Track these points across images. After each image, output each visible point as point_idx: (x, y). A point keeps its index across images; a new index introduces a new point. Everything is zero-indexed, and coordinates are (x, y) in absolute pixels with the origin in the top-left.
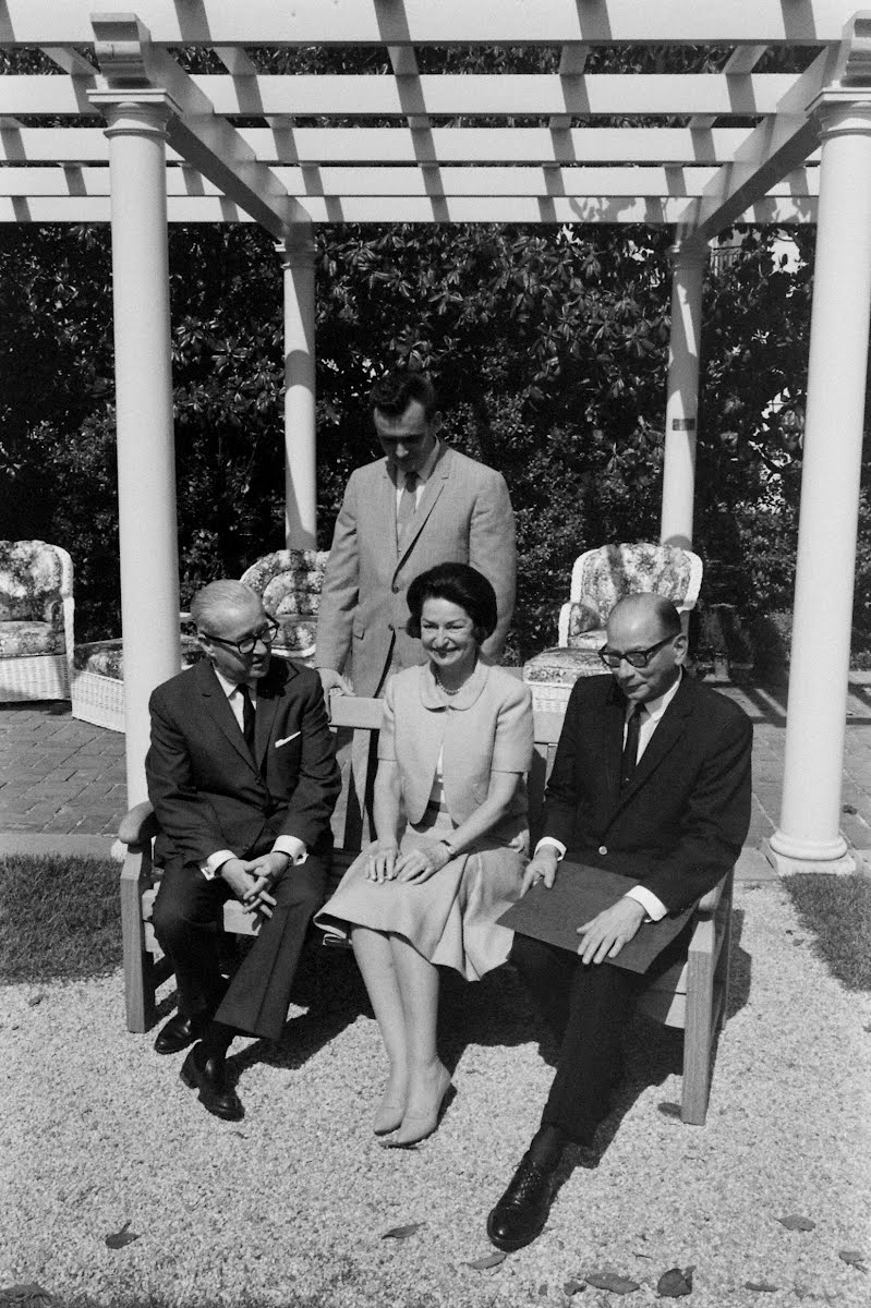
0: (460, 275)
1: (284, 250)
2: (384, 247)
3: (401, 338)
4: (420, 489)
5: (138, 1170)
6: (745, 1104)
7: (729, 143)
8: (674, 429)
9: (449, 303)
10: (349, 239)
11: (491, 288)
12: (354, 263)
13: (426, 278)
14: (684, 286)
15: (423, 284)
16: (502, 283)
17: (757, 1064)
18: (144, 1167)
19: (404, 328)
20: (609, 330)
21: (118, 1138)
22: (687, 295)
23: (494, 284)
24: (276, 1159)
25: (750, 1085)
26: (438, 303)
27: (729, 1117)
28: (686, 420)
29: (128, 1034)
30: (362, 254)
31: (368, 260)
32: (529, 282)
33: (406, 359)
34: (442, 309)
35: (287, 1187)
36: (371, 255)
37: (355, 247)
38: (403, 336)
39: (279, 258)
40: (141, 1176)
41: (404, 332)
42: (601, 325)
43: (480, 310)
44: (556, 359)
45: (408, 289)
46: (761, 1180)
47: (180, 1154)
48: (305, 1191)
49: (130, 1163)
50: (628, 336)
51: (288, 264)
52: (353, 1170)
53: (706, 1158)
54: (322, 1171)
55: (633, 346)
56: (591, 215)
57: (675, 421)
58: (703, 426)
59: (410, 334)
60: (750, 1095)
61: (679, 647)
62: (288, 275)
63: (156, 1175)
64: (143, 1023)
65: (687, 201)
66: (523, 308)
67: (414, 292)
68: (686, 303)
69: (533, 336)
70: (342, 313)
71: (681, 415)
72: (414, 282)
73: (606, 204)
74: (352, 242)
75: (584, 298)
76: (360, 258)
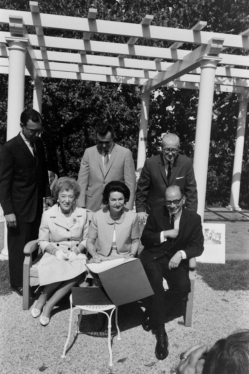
0: (78, 94)
1: (34, 84)
2: (60, 85)
3: (63, 111)
4: (109, 155)
5: (41, 349)
6: (199, 321)
7: (165, 66)
8: (141, 140)
9: (77, 102)
10: (50, 82)
11: (90, 99)
12: (51, 89)
13: (71, 94)
14: (144, 101)
15: (70, 96)
16: (94, 98)
17: (199, 310)
18: (42, 348)
19: (64, 108)
20: (120, 113)
21: (31, 340)
22: (145, 104)
23: (91, 98)
24: (80, 343)
25: (199, 316)
26: (74, 102)
27: (196, 324)
28: (144, 138)
29: (23, 311)
30: (54, 87)
31: (55, 88)
32: (101, 98)
33: (65, 117)
34: (75, 103)
35: (86, 351)
36: (56, 87)
37: (52, 84)
38: (64, 110)
39: (33, 86)
40: (42, 350)
41: (64, 109)
42: (117, 111)
43: (86, 105)
44: (107, 120)
45: (66, 98)
46: (210, 339)
47: (51, 343)
48: (91, 351)
49: (38, 347)
50: (125, 114)
51: (35, 88)
52: (102, 345)
53: (194, 335)
54: (94, 345)
55: (126, 117)
56: (120, 80)
57: (141, 138)
58: (149, 140)
59: (66, 110)
60: (200, 318)
61: (184, 199)
62: (35, 91)
63: (46, 350)
64: (28, 307)
65: (147, 80)
66: (99, 105)
67: (68, 99)
68: (145, 106)
69: (101, 113)
70: (47, 103)
71: (143, 137)
72: (67, 95)
73: (124, 78)
74: (50, 83)
75: (112, 103)
76: (53, 88)
